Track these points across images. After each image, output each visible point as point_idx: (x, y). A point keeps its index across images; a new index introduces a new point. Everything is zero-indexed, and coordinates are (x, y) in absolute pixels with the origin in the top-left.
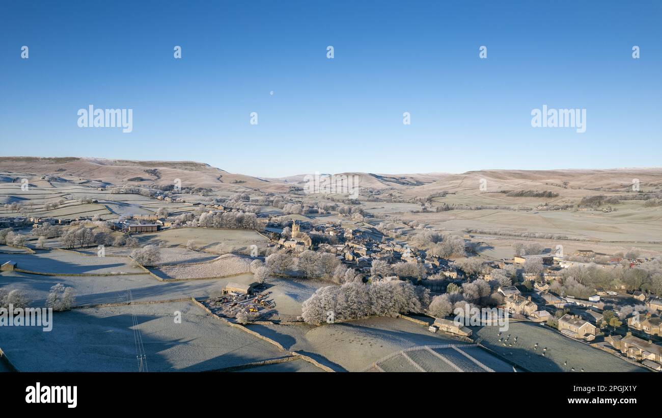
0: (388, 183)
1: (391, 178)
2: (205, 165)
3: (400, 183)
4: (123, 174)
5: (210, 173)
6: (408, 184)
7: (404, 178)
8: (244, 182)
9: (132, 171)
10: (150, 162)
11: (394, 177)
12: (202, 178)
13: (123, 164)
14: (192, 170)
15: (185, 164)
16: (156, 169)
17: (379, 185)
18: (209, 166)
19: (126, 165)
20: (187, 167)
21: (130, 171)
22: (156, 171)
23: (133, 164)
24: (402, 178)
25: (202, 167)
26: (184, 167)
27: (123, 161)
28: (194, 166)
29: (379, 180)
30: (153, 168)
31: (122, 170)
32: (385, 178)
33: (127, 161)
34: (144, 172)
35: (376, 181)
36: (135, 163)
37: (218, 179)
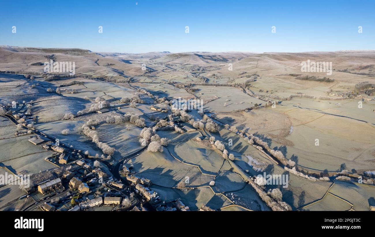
0: (206, 60)
1: (208, 56)
2: (87, 51)
3: (213, 60)
4: (29, 60)
5: (91, 57)
6: (218, 60)
7: (215, 56)
8: (113, 65)
9: (36, 57)
10: (50, 49)
11: (209, 55)
12: (85, 62)
13: (31, 51)
14: (79, 55)
15: (74, 50)
16: (54, 55)
17: (201, 63)
18: (90, 51)
19: (33, 52)
20: (75, 53)
21: (34, 57)
22: (54, 57)
23: (38, 50)
24: (214, 56)
25: (85, 52)
26: (73, 53)
27: (31, 49)
28: (80, 52)
29: (201, 59)
30: (51, 54)
31: (29, 56)
32: (204, 57)
33: (33, 49)
34: (45, 58)
35: (199, 59)
36: (39, 50)
37: (96, 62)
